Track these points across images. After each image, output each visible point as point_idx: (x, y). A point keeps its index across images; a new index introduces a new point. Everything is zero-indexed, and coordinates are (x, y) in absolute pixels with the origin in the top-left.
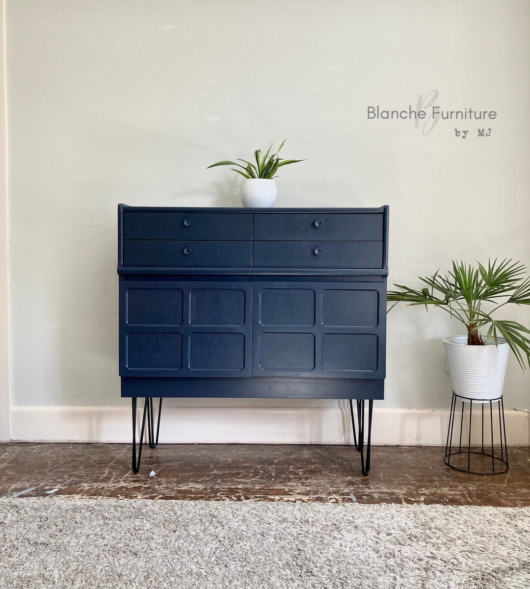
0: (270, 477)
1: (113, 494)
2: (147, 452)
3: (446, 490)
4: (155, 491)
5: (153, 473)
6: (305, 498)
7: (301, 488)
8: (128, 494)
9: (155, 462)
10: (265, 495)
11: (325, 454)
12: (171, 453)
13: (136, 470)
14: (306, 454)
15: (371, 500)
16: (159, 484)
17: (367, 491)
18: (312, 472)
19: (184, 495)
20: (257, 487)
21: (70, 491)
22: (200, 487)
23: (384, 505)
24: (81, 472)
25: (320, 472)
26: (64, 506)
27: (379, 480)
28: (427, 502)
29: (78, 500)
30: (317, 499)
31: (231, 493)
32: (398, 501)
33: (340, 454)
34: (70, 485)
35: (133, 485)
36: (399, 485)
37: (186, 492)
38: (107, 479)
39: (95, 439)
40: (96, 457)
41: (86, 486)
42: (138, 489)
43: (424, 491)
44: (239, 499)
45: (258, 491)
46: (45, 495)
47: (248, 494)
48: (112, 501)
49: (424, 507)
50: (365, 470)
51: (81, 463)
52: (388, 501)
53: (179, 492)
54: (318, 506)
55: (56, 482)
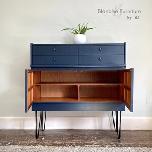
0: (85, 140)
1: (29, 145)
2: (41, 132)
3: (148, 143)
4: (44, 144)
5: (43, 139)
6: (98, 146)
7: (96, 143)
8: (35, 145)
9: (43, 135)
10: (83, 145)
11: (104, 132)
12: (49, 133)
13: (37, 138)
14: (97, 133)
15: (121, 146)
16: (46, 142)
17: (120, 144)
18: (100, 138)
19: (54, 145)
20: (80, 143)
21: (14, 144)
22: (60, 143)
23: (126, 148)
24: (18, 138)
25: (103, 138)
26: (12, 148)
27: (123, 140)
28: (141, 147)
29: (17, 147)
30: (102, 146)
31: (71, 144)
32: (131, 147)
33: (109, 133)
34: (14, 142)
35: (36, 142)
36: (131, 142)
37: (55, 144)
38: (27, 141)
39: (22, 128)
40: (23, 134)
41: (20, 143)
42: (38, 143)
43: (140, 144)
44: (74, 146)
45: (81, 144)
46: (5, 145)
47: (77, 145)
48: (29, 147)
49: (141, 148)
50: (119, 137)
51: (18, 136)
52: (127, 147)
53: (53, 144)
54: (102, 148)
55: (9, 142)
